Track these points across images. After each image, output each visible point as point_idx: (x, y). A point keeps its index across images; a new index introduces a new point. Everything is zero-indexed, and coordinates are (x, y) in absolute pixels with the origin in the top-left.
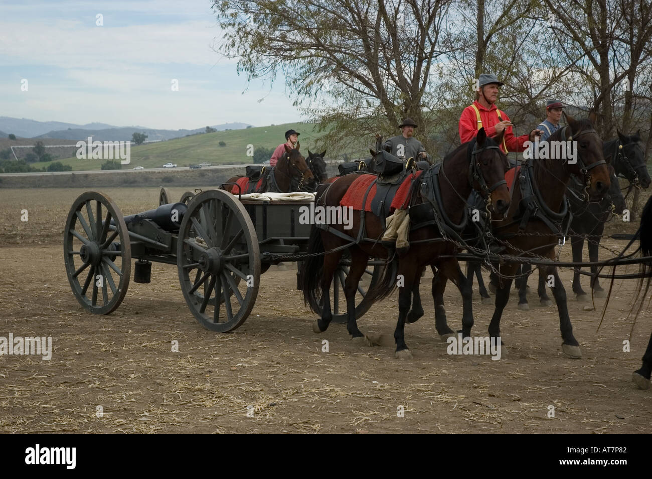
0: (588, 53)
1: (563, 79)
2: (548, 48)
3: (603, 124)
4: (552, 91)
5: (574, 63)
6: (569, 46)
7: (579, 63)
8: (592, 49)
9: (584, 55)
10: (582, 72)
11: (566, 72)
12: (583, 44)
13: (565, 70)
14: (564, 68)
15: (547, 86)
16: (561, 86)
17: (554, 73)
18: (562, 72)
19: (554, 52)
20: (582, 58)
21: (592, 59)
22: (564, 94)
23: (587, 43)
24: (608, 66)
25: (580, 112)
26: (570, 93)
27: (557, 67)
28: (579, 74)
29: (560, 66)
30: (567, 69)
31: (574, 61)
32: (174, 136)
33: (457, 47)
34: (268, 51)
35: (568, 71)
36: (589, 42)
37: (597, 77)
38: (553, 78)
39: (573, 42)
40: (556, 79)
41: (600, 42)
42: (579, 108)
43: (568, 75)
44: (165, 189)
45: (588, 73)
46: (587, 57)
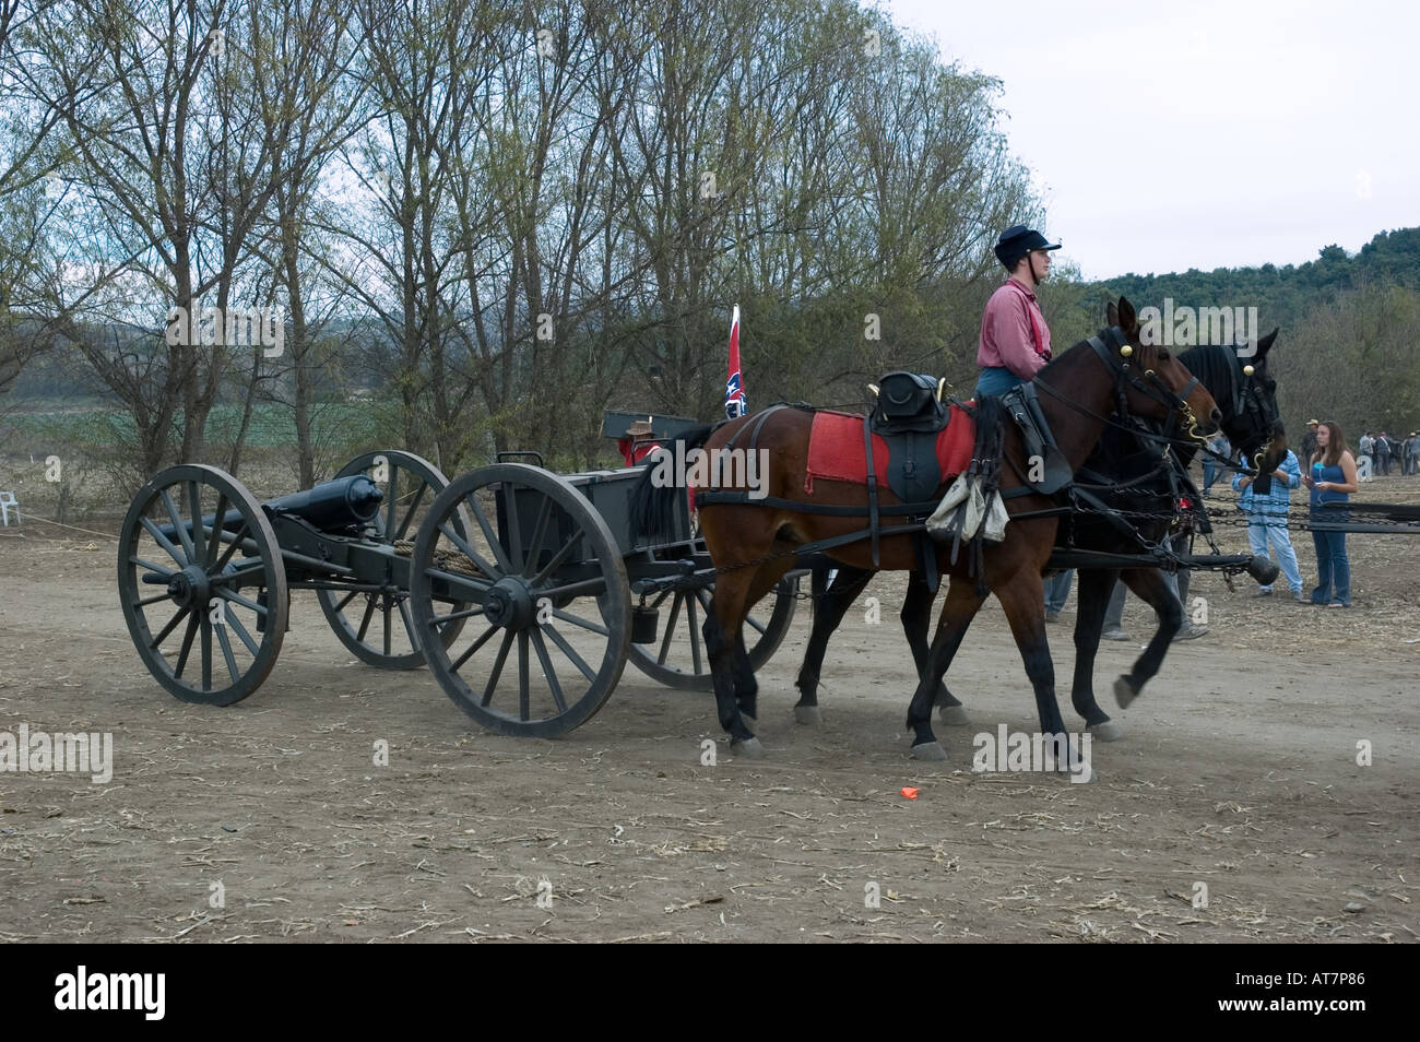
0: (156, 242)
1: (118, 280)
2: (92, 229)
3: (180, 356)
4: (99, 299)
5: (135, 257)
6: (125, 228)
7: (142, 258)
8: (163, 238)
9: (151, 246)
10: (147, 272)
11: (121, 271)
12: (147, 229)
13: (121, 267)
14: (119, 263)
15: (91, 291)
16: (114, 292)
17: (102, 270)
18: (116, 270)
19: (102, 238)
20: (148, 250)
21: (163, 253)
22: (119, 306)
23: (154, 227)
24: (188, 264)
25: (145, 336)
26: (126, 304)
27: (107, 260)
28: (141, 276)
29: (111, 260)
30: (123, 265)
31: (134, 253)
35: (125, 268)
36: (157, 227)
37: (172, 281)
38: (100, 278)
39: (133, 224)
40: (104, 280)
41: (176, 228)
42: (143, 329)
43: (125, 275)
45: (158, 275)
46: (154, 249)
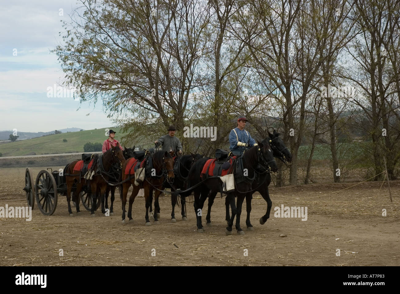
0: (279, 86)
1: (265, 102)
2: (256, 84)
3: (288, 128)
4: (259, 108)
5: (271, 93)
6: (268, 83)
7: (274, 93)
8: (281, 85)
9: (277, 88)
10: (276, 98)
11: (267, 98)
12: (276, 82)
13: (266, 97)
14: (266, 95)
15: (256, 106)
16: (264, 106)
17: (260, 98)
18: (265, 98)
19: (260, 86)
20: (276, 90)
21: (281, 90)
22: (266, 110)
23: (278, 81)
24: (290, 94)
25: (276, 121)
26: (269, 109)
27: (262, 94)
28: (274, 99)
29: (263, 94)
30: (267, 96)
31: (271, 91)
32: (35, 136)
33: (204, 83)
34: (92, 85)
35: (268, 97)
36: (279, 81)
37: (285, 100)
38: (259, 101)
39: (270, 81)
40: (261, 102)
41: (286, 81)
42: (275, 118)
43: (268, 99)
44: (29, 168)
45: (279, 98)
46: (278, 89)
